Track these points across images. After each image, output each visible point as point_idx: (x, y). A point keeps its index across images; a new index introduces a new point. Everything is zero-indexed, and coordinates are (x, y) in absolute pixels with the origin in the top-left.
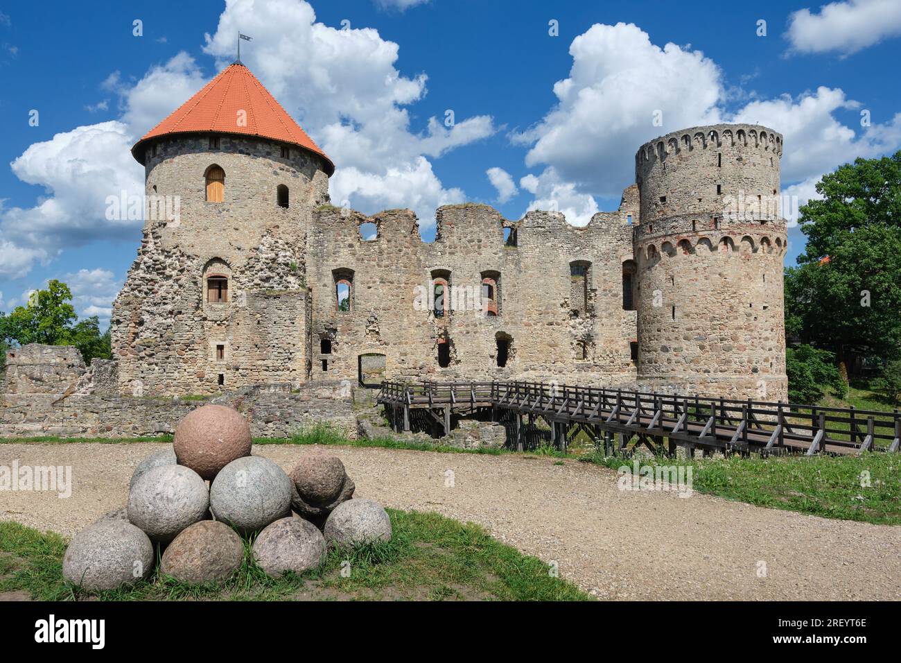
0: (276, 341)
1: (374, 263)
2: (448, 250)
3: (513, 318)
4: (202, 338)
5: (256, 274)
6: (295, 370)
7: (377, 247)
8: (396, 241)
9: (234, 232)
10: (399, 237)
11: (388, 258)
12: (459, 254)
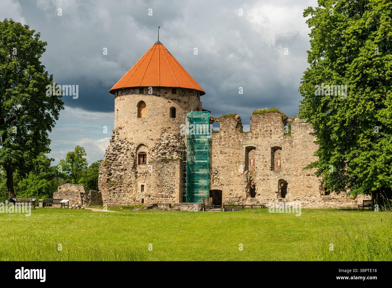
0: (166, 184)
1: (217, 144)
2: (254, 136)
3: (288, 172)
4: (135, 181)
5: (159, 151)
6: (175, 197)
7: (219, 135)
8: (228, 132)
9: (149, 132)
10: (230, 130)
11: (224, 141)
12: (260, 138)
